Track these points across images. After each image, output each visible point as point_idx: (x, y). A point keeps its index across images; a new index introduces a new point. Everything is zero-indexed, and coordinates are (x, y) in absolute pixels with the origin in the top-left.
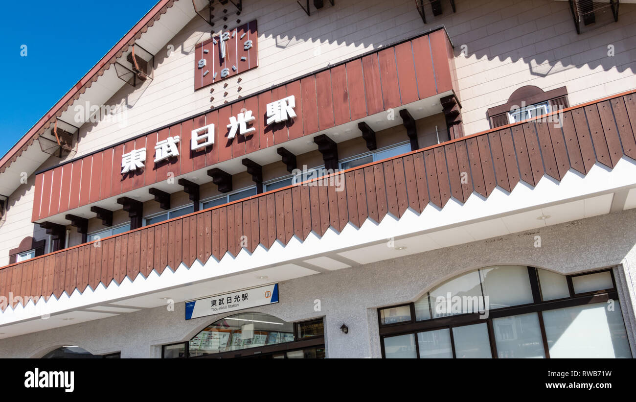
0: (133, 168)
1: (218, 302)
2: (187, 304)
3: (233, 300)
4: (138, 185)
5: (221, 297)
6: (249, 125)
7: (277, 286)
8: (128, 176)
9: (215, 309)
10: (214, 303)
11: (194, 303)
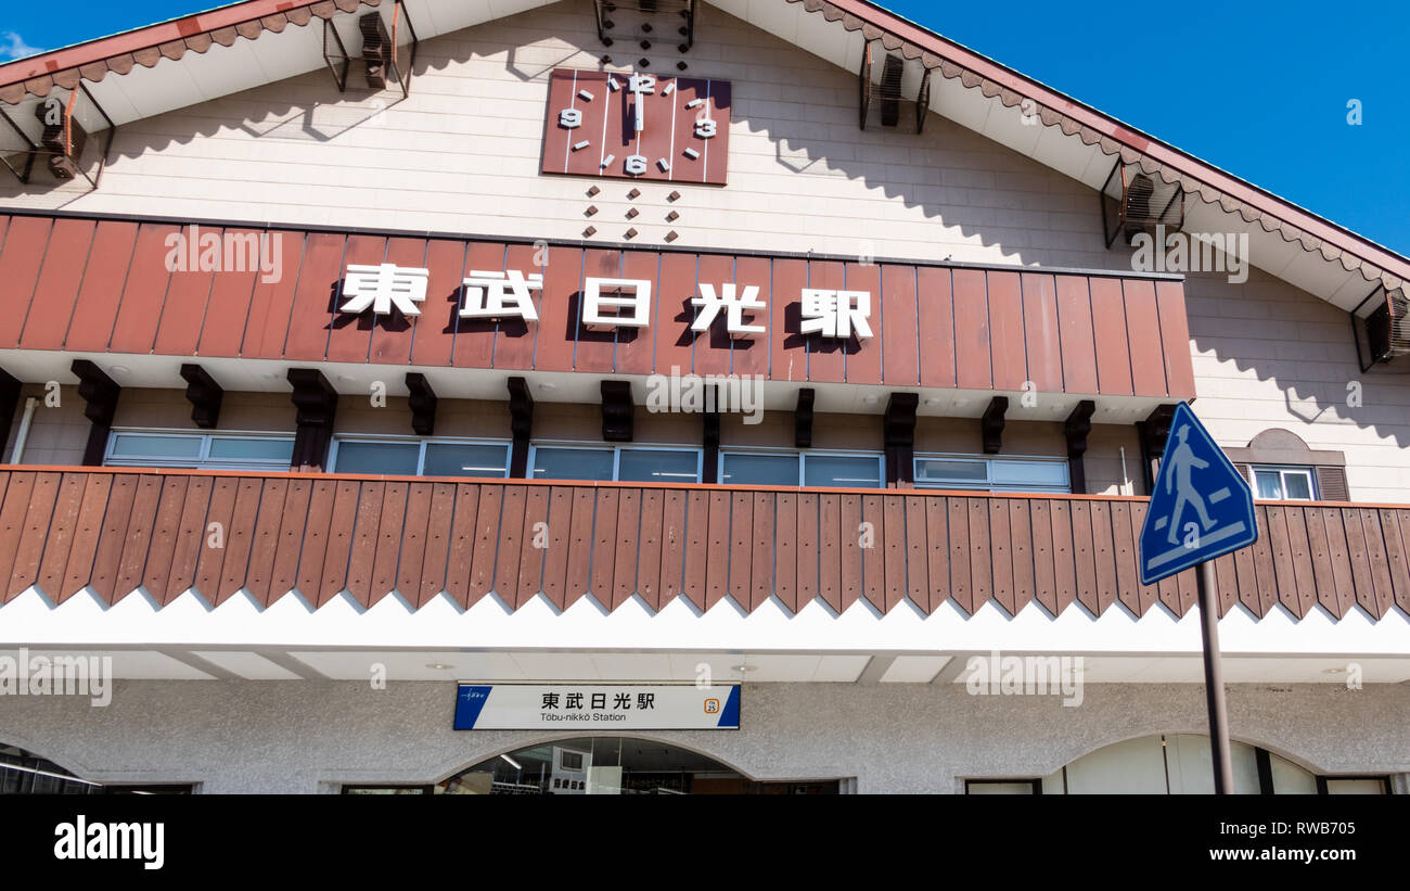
0: (382, 307)
1: (563, 701)
2: (462, 690)
3: (610, 702)
4: (384, 355)
5: (575, 690)
6: (748, 317)
7: (737, 691)
8: (355, 323)
9: (552, 717)
10: (550, 701)
11: (486, 690)
